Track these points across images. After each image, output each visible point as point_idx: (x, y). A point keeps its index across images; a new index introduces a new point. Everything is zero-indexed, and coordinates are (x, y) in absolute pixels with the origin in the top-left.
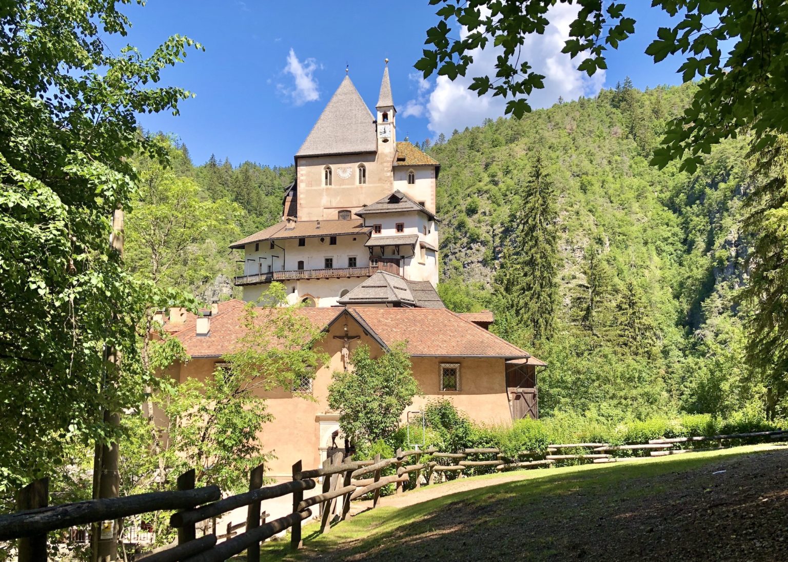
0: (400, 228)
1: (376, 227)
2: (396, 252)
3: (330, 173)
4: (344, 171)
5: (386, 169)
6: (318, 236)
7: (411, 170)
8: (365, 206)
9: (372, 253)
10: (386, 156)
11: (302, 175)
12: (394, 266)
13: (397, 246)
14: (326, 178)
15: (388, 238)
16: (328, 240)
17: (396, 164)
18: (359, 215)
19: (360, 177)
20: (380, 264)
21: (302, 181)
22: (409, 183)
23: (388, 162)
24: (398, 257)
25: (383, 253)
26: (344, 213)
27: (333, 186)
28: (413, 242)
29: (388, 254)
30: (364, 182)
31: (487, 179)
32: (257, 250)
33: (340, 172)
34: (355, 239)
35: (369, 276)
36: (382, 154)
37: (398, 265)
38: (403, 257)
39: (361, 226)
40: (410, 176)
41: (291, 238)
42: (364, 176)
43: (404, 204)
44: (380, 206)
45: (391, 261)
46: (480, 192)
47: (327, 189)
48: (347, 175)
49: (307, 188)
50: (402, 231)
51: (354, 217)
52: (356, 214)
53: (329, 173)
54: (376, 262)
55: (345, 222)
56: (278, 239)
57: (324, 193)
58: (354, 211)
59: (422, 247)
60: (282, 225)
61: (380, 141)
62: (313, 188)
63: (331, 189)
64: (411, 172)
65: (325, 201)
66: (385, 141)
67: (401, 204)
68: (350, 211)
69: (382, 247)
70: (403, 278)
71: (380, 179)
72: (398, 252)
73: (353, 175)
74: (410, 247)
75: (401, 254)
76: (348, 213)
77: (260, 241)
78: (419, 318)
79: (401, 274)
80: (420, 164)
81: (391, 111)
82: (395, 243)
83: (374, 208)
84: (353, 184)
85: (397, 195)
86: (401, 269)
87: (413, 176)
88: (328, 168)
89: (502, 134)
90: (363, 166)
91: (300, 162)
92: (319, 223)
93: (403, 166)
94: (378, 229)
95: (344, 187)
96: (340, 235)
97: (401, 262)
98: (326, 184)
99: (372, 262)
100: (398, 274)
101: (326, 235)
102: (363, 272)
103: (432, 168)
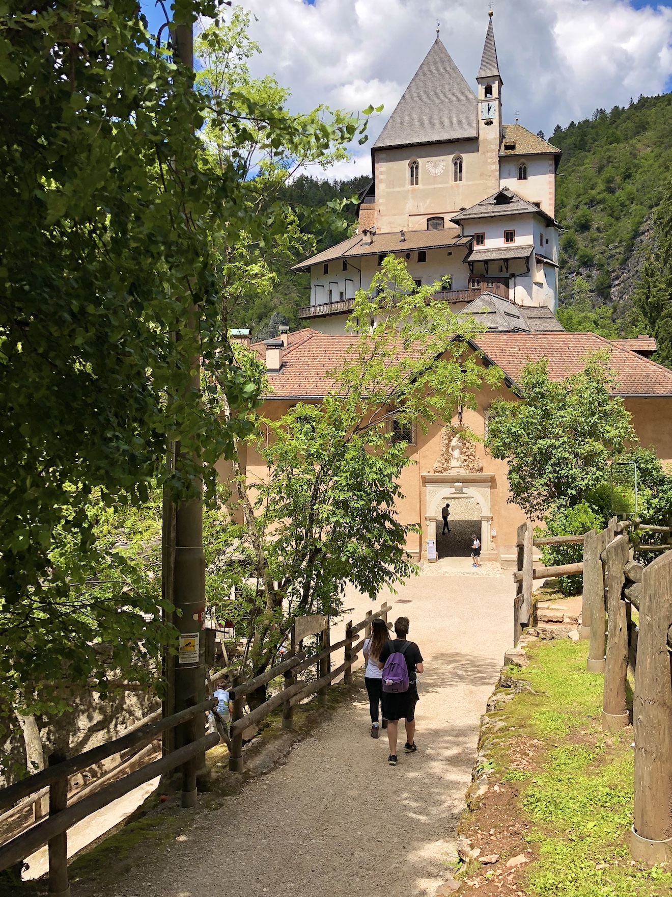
0: (509, 236)
1: (478, 237)
2: (504, 269)
3: (417, 168)
4: (436, 165)
5: (489, 160)
6: (403, 251)
7: (522, 160)
8: (462, 209)
9: (472, 271)
10: (490, 143)
11: (381, 173)
12: (502, 287)
13: (506, 260)
14: (412, 176)
15: (493, 250)
16: (415, 256)
17: (503, 153)
18: (456, 222)
19: (456, 172)
20: (483, 285)
21: (381, 181)
22: (520, 178)
23: (492, 151)
24: (508, 275)
25: (487, 271)
26: (435, 221)
27: (420, 186)
28: (528, 255)
29: (493, 272)
30: (461, 179)
31: (601, 186)
32: (326, 272)
33: (430, 167)
34: (450, 254)
35: (469, 302)
36: (486, 140)
37: (508, 286)
38: (513, 275)
39: (458, 236)
40: (521, 168)
41: (369, 254)
42: (461, 171)
43: (515, 204)
44: (483, 209)
45: (497, 280)
46: (592, 203)
47: (413, 190)
48: (439, 171)
49: (388, 190)
50: (512, 240)
51: (448, 224)
52: (452, 221)
53: (414, 168)
54: (478, 282)
55: (436, 232)
56: (353, 257)
57: (410, 196)
58: (447, 218)
59: (539, 262)
60: (357, 239)
61: (482, 123)
62: (395, 190)
63: (419, 189)
64: (523, 164)
65: (410, 206)
66: (489, 123)
67: (511, 204)
68: (443, 218)
69: (486, 262)
70: (514, 303)
71: (482, 174)
72: (507, 268)
73: (446, 172)
74: (524, 261)
75: (511, 272)
76: (440, 221)
77: (329, 260)
78: (556, 346)
79: (511, 297)
80: (535, 152)
81: (497, 82)
82: (503, 257)
83: (475, 211)
84: (447, 183)
85: (505, 193)
86: (511, 291)
87: (525, 168)
88: (415, 162)
89: (619, 128)
90: (460, 158)
91: (379, 156)
92: (403, 235)
93: (511, 156)
94: (480, 239)
95: (437, 186)
96: (430, 248)
97: (511, 282)
98: (412, 184)
99: (473, 283)
100: (508, 298)
101: (414, 250)
102: (461, 296)
103: (550, 157)
